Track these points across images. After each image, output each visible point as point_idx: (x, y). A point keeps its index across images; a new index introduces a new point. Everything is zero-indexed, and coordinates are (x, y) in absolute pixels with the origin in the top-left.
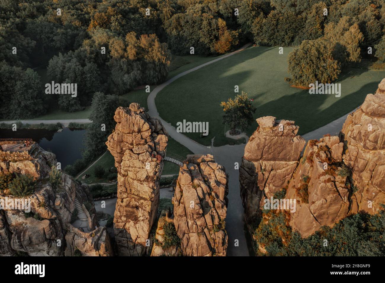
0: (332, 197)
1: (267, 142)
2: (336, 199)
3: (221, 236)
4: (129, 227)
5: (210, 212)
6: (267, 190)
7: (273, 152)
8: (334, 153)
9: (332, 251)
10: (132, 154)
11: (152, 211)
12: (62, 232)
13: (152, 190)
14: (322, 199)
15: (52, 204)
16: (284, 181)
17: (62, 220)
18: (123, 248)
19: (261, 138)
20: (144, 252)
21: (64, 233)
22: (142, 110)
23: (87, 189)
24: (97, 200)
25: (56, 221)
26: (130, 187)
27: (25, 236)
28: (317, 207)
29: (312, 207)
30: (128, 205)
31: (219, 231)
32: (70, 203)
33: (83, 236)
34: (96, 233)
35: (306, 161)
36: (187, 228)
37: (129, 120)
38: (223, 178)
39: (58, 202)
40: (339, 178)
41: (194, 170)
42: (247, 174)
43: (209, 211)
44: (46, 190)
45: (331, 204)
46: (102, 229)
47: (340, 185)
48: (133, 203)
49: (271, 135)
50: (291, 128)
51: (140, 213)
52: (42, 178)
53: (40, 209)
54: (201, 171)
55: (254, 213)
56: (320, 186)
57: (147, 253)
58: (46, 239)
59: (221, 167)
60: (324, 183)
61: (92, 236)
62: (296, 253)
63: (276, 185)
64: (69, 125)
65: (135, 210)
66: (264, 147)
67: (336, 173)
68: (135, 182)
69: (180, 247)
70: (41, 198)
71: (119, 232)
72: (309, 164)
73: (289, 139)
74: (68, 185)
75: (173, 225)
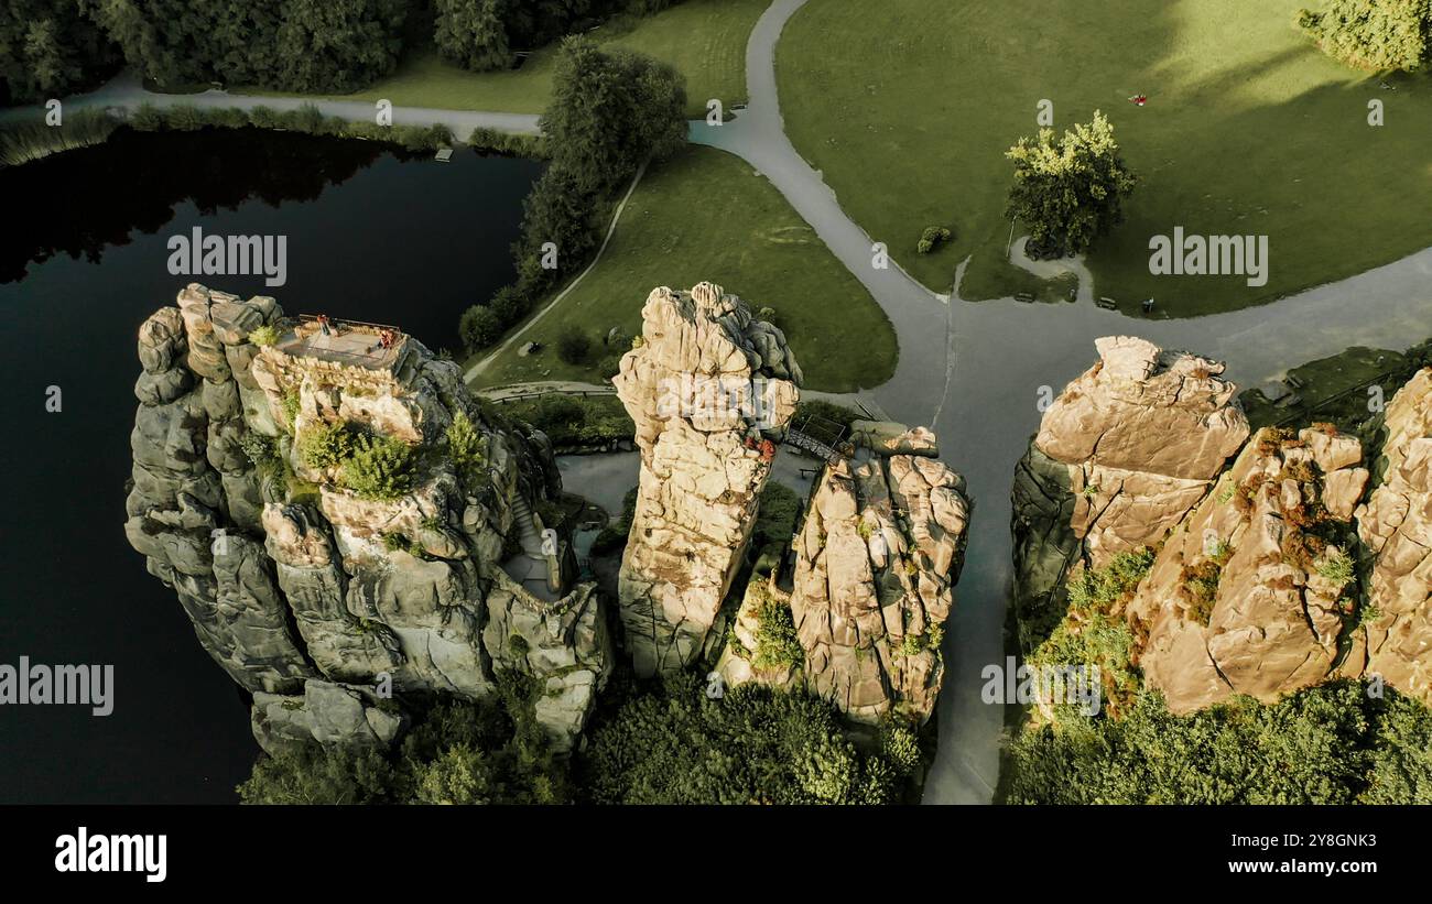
0: (1283, 629)
1: (1117, 417)
2: (1294, 635)
3: (923, 667)
4: (662, 596)
5: (901, 600)
6: (1094, 541)
7: (1132, 446)
8: (1329, 493)
9: (1243, 778)
10: (688, 428)
11: (729, 569)
12: (479, 587)
13: (737, 525)
14: (1252, 628)
15: (454, 519)
16: (1155, 529)
17: (480, 558)
18: (641, 638)
19: (1099, 402)
20: (697, 653)
21: (483, 587)
22: (728, 307)
23: (544, 450)
24: (564, 455)
25: (465, 563)
26: (674, 506)
27: (385, 591)
28: (1228, 647)
29: (1217, 643)
30: (664, 548)
31: (921, 651)
32: (501, 512)
33: (536, 608)
34: (570, 605)
35: (1232, 498)
36: (828, 632)
37: (689, 337)
38: (954, 519)
39: (471, 518)
40: (1319, 584)
41: (869, 478)
42: (1036, 489)
43: (898, 598)
44: (441, 486)
45: (1275, 646)
46: (587, 593)
47: (1319, 601)
48: (680, 544)
49: (1136, 401)
50: (1207, 388)
51: (695, 570)
52: (429, 443)
53: (425, 534)
54: (892, 482)
55: (1042, 589)
56: (1254, 592)
57: (706, 657)
58: (439, 607)
59: (955, 479)
60: (1268, 587)
61: (558, 612)
62: (1139, 751)
63: (1125, 535)
64: (474, 137)
65: (684, 560)
66: (1104, 430)
67: (1315, 564)
68: (691, 498)
69: (803, 669)
70: (430, 509)
71: (632, 601)
72: (1237, 512)
73: (1193, 418)
74: (499, 468)
75: (788, 612)
